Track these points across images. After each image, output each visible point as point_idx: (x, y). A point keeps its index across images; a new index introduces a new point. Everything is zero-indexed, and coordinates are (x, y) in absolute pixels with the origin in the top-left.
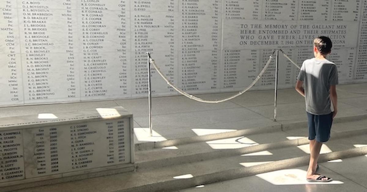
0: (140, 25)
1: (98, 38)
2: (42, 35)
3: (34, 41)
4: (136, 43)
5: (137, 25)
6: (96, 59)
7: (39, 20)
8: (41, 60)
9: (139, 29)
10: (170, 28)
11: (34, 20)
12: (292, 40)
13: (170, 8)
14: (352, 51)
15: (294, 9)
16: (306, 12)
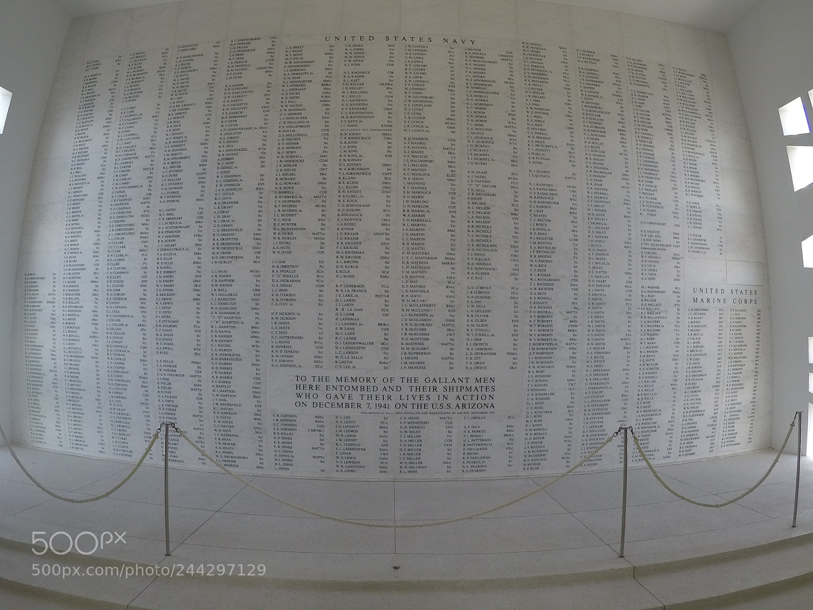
0: (163, 372)
1: (121, 387)
2: (77, 379)
4: (159, 397)
5: (160, 372)
6: (120, 412)
7: (74, 363)
8: (76, 407)
9: (162, 377)
10: (197, 379)
12: (386, 401)
13: (196, 351)
14: (511, 422)
15: (386, 351)
16: (411, 356)
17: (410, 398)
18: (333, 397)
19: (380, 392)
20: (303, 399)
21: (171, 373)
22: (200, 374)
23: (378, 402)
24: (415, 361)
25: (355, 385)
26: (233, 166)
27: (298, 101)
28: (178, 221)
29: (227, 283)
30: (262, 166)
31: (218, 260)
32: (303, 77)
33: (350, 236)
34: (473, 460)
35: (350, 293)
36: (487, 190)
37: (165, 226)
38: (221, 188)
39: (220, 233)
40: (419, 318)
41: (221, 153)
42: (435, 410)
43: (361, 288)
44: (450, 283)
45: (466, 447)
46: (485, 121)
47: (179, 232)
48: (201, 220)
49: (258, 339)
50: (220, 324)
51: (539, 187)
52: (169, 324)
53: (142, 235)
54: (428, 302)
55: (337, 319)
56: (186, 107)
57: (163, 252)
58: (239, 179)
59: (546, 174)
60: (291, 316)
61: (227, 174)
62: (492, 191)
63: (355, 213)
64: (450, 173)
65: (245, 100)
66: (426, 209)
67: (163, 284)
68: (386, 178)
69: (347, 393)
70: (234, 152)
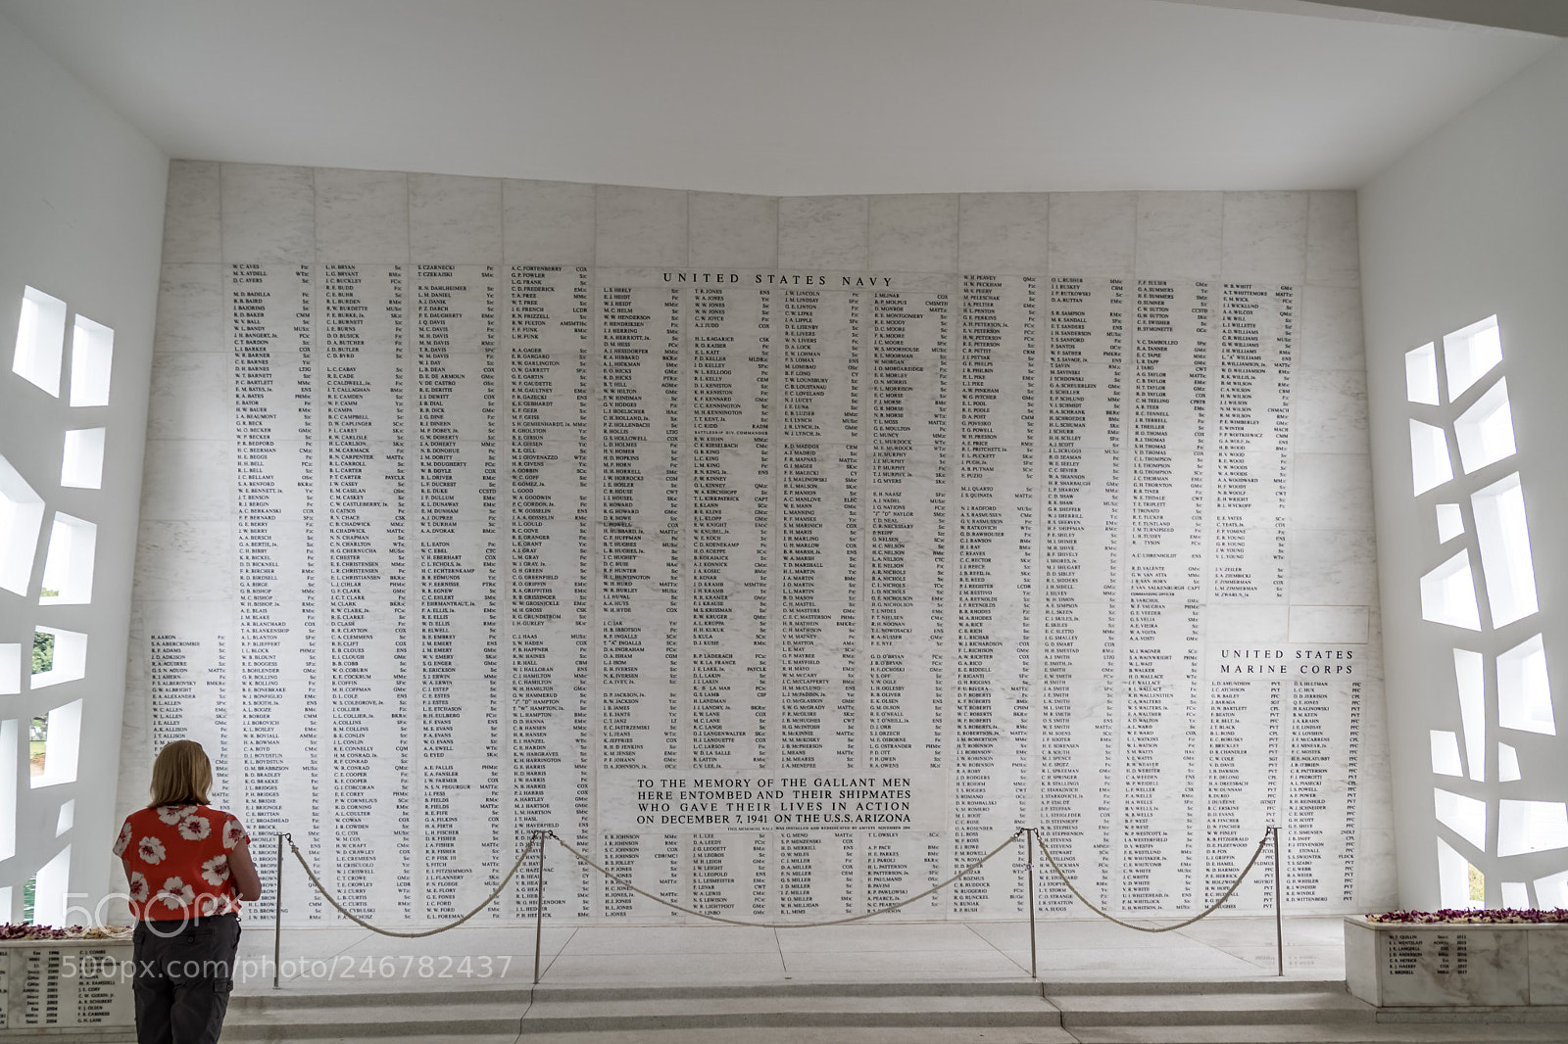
0: (435, 784)
1: (360, 810)
2: (271, 804)
3: (259, 814)
4: (427, 820)
5: (429, 784)
6: (356, 849)
7: (267, 778)
8: (269, 849)
9: (432, 791)
10: (491, 790)
11: (260, 778)
12: (763, 812)
13: (490, 751)
14: (933, 841)
15: (763, 744)
16: (795, 750)
17: (795, 806)
18: (690, 807)
19: (754, 800)
20: (649, 812)
21: (448, 784)
22: (495, 784)
23: (751, 814)
24: (801, 756)
25: (720, 790)
26: (538, 481)
27: (629, 385)
28: (455, 561)
29: (538, 653)
30: (582, 485)
31: (522, 620)
32: (635, 344)
33: (712, 588)
34: (882, 895)
35: (714, 665)
36: (900, 520)
37: (433, 568)
38: (521, 515)
39: (524, 581)
40: (806, 698)
41: (517, 461)
42: (830, 824)
43: (728, 659)
44: (848, 650)
45: (873, 877)
46: (901, 415)
47: (458, 577)
48: (493, 561)
49: (584, 732)
50: (528, 710)
51: (975, 512)
52: (445, 713)
53: (393, 581)
54: (818, 678)
55: (695, 701)
56: (451, 379)
57: (432, 608)
58: (548, 502)
59: (986, 492)
60: (633, 698)
61: (529, 494)
62: (908, 520)
63: (718, 555)
64: (848, 496)
65: (547, 376)
66: (815, 549)
67: (434, 654)
68: (760, 506)
69: (710, 802)
70: (536, 460)
